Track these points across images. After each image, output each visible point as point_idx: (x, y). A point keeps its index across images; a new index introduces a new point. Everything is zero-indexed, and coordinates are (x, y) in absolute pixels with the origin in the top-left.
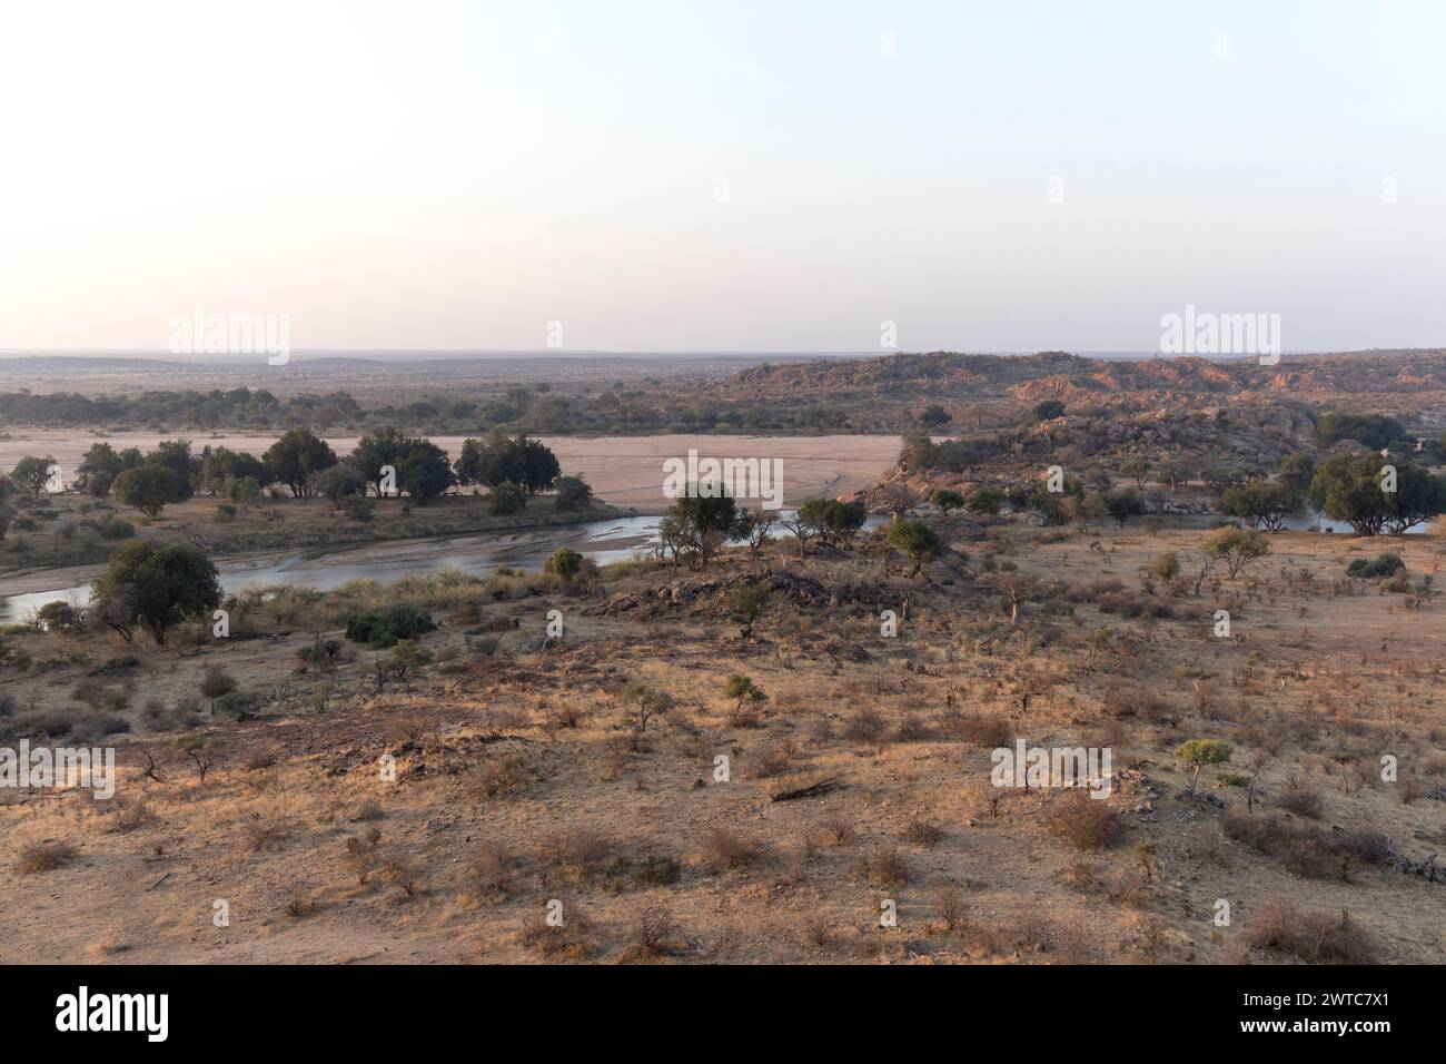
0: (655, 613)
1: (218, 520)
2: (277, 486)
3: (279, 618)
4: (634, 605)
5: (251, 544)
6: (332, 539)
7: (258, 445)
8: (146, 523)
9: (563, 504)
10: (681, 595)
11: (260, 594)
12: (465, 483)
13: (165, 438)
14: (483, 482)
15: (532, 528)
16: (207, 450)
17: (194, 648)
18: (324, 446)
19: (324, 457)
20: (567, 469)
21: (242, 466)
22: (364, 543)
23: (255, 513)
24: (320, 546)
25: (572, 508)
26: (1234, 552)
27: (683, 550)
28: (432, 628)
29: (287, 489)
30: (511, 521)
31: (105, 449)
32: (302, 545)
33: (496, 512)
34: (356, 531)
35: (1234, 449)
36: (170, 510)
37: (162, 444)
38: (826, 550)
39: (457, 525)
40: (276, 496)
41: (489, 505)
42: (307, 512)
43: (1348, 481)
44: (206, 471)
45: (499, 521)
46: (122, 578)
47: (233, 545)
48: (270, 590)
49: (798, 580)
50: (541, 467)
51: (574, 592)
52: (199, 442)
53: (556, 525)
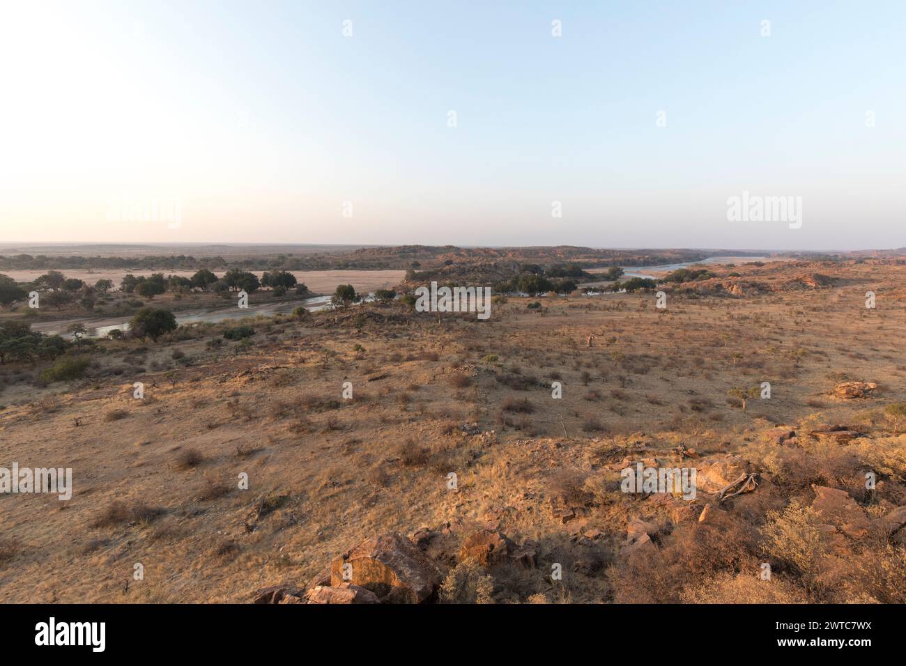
0: (330, 326)
1: (175, 300)
2: (196, 288)
3: (199, 332)
4: (323, 324)
5: (188, 308)
6: (217, 305)
7: (189, 274)
8: (148, 302)
9: (298, 293)
10: (338, 320)
11: (192, 325)
12: (264, 286)
13: (154, 272)
14: (270, 286)
15: (287, 300)
16: (170, 276)
17: (168, 343)
18: (213, 274)
19: (214, 279)
20: (299, 281)
21: (183, 282)
22: (229, 307)
23: (189, 297)
24: (213, 308)
25: (301, 293)
26: (499, 302)
27: (339, 306)
28: (254, 333)
29: (200, 289)
30: (281, 298)
31: (131, 276)
32: (206, 308)
33: (276, 295)
34: (226, 303)
35: (499, 274)
36: (156, 297)
37: (153, 275)
38: (383, 305)
39: (262, 300)
40: (196, 292)
41: (272, 293)
42: (207, 297)
43: (527, 282)
44: (170, 283)
45: (277, 298)
46: (139, 321)
47: (181, 308)
48: (196, 323)
49: (375, 314)
50: (291, 281)
51: (303, 320)
52: (166, 274)
53: (296, 299)
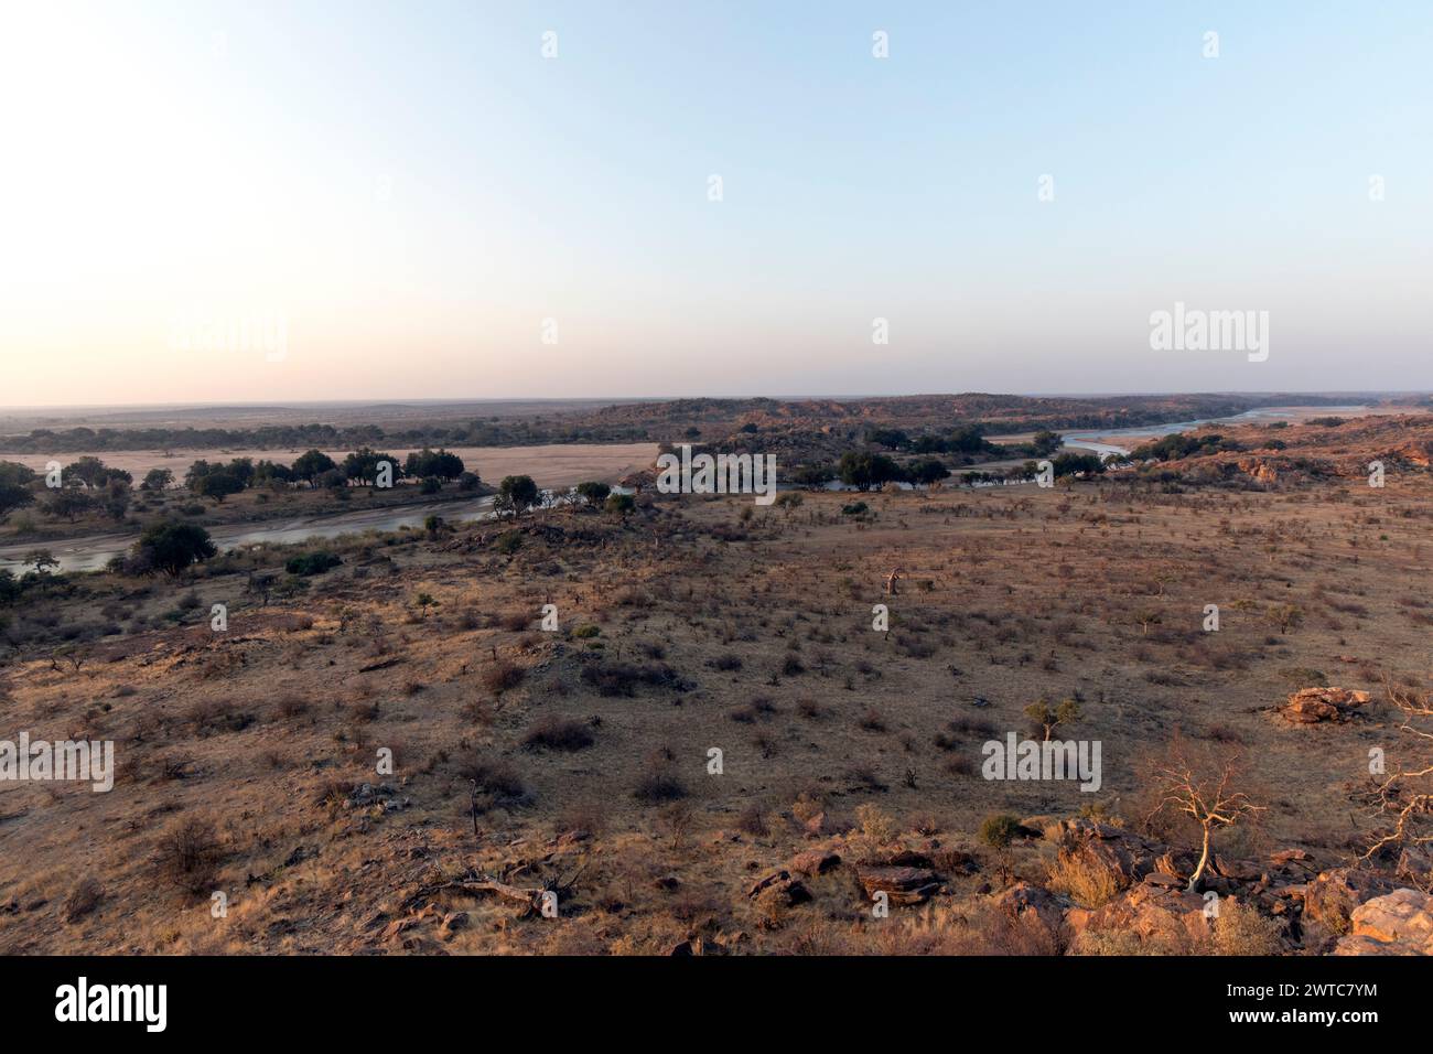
0: (470, 550)
1: (257, 503)
2: (301, 482)
3: (255, 561)
4: (460, 545)
5: (275, 515)
6: (324, 511)
8: (214, 505)
9: (463, 487)
10: (486, 539)
11: (251, 548)
12: (408, 477)
14: (419, 476)
15: (443, 501)
17: (190, 581)
18: (328, 459)
20: (469, 468)
22: (344, 512)
23: (283, 498)
24: (318, 514)
25: (469, 489)
27: (504, 513)
29: (307, 483)
30: (432, 497)
31: (203, 464)
32: (306, 515)
33: (424, 493)
34: (339, 506)
36: (232, 498)
37: (234, 460)
38: (589, 510)
39: (400, 500)
40: (300, 488)
41: (419, 489)
42: (311, 494)
44: (257, 473)
45: (426, 498)
46: (145, 543)
47: (264, 517)
49: (549, 529)
50: (452, 466)
51: (434, 539)
52: (256, 457)
53: (459, 499)
